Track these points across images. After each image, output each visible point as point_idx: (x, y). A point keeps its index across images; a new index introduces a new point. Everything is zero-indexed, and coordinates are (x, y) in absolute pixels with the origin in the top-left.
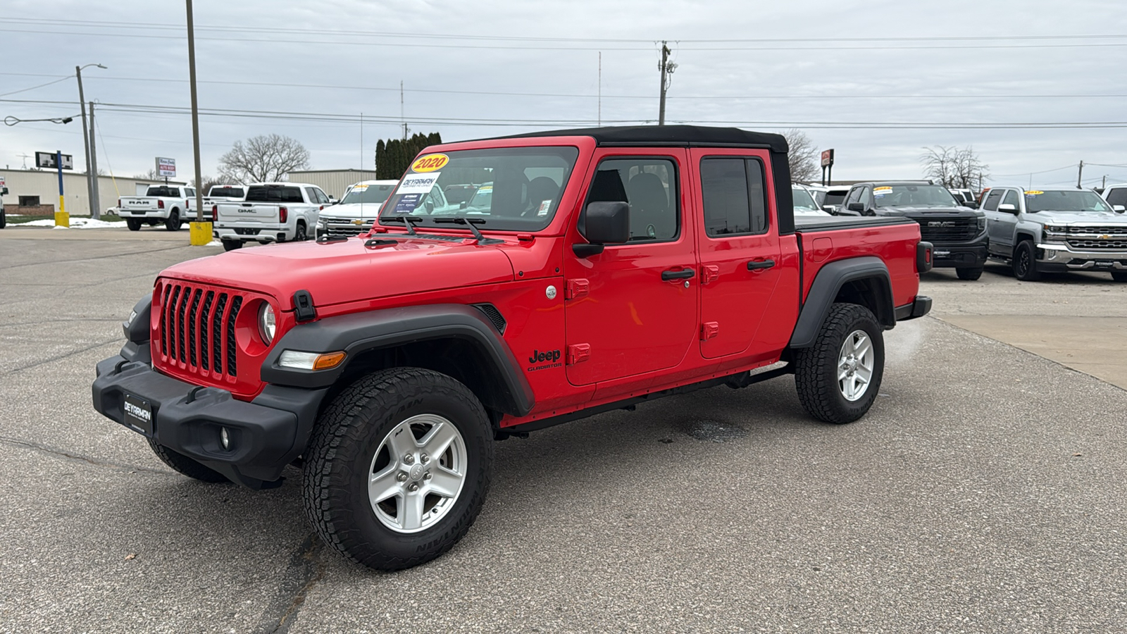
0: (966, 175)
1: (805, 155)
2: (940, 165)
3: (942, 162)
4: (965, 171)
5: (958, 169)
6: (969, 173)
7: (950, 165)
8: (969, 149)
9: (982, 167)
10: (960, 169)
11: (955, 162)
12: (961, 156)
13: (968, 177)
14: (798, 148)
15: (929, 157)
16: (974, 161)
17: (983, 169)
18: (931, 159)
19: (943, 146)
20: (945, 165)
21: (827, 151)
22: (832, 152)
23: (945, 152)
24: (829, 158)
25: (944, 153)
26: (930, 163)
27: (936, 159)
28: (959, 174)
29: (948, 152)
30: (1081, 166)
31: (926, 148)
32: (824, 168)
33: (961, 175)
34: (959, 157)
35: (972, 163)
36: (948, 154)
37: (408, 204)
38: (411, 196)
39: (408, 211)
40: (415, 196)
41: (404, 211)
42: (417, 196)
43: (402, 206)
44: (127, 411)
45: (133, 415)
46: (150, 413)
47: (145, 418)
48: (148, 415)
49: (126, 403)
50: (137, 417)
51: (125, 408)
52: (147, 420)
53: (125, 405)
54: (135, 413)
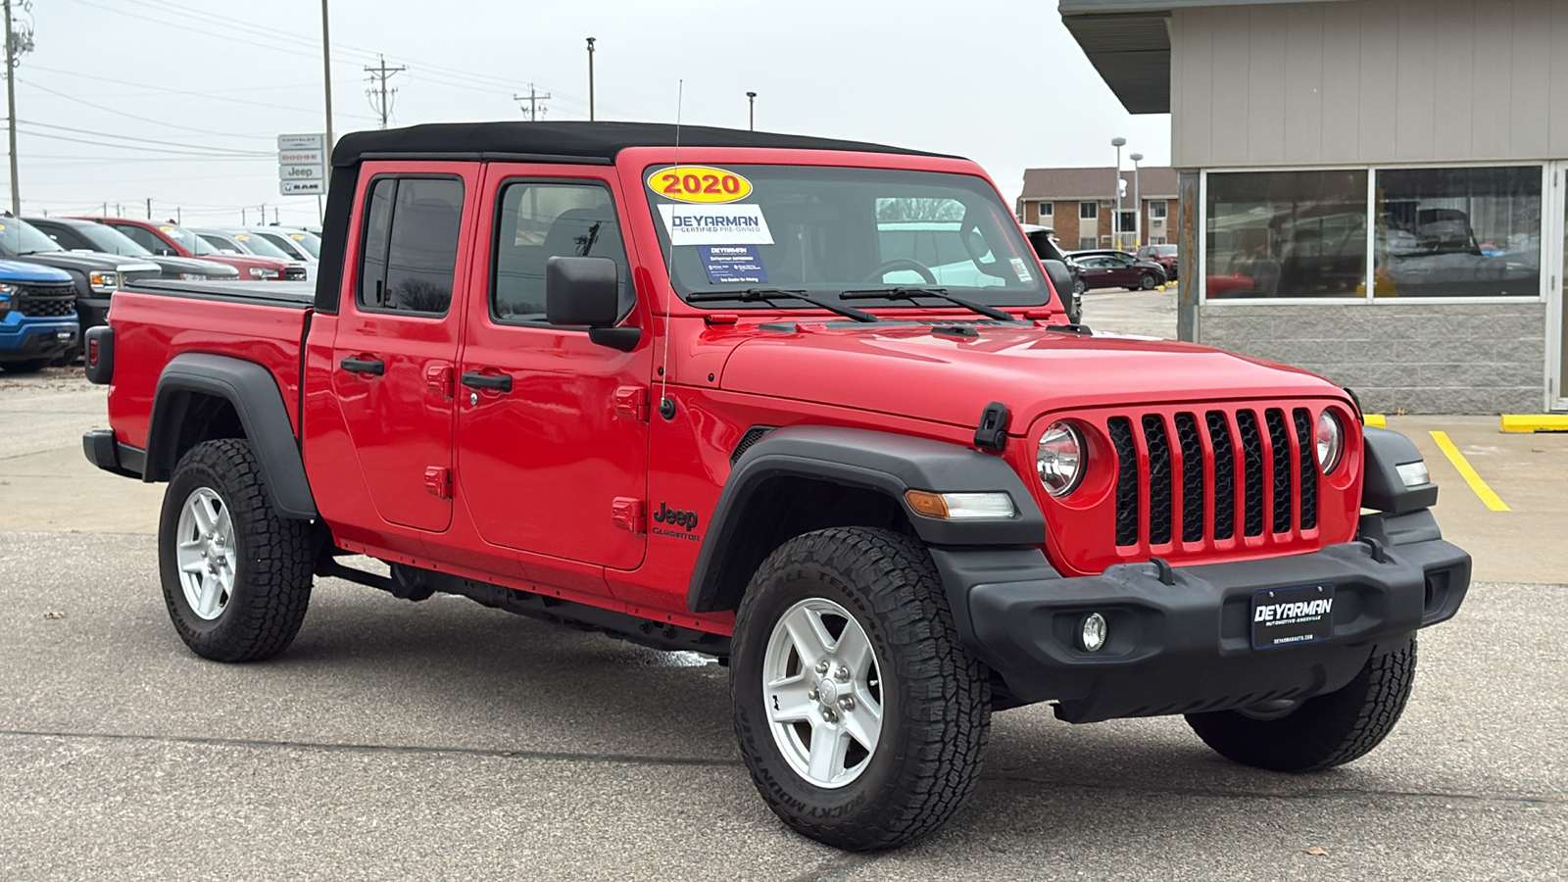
37: (737, 264)
38: (729, 250)
39: (753, 279)
40: (744, 250)
41: (743, 280)
42: (745, 250)
43: (725, 269)
44: (1265, 621)
45: (1283, 622)
46: (1331, 600)
47: (1317, 614)
48: (1325, 606)
49: (1259, 609)
50: (1293, 621)
51: (1257, 619)
52: (1321, 614)
53: (1258, 613)
54: (1288, 617)
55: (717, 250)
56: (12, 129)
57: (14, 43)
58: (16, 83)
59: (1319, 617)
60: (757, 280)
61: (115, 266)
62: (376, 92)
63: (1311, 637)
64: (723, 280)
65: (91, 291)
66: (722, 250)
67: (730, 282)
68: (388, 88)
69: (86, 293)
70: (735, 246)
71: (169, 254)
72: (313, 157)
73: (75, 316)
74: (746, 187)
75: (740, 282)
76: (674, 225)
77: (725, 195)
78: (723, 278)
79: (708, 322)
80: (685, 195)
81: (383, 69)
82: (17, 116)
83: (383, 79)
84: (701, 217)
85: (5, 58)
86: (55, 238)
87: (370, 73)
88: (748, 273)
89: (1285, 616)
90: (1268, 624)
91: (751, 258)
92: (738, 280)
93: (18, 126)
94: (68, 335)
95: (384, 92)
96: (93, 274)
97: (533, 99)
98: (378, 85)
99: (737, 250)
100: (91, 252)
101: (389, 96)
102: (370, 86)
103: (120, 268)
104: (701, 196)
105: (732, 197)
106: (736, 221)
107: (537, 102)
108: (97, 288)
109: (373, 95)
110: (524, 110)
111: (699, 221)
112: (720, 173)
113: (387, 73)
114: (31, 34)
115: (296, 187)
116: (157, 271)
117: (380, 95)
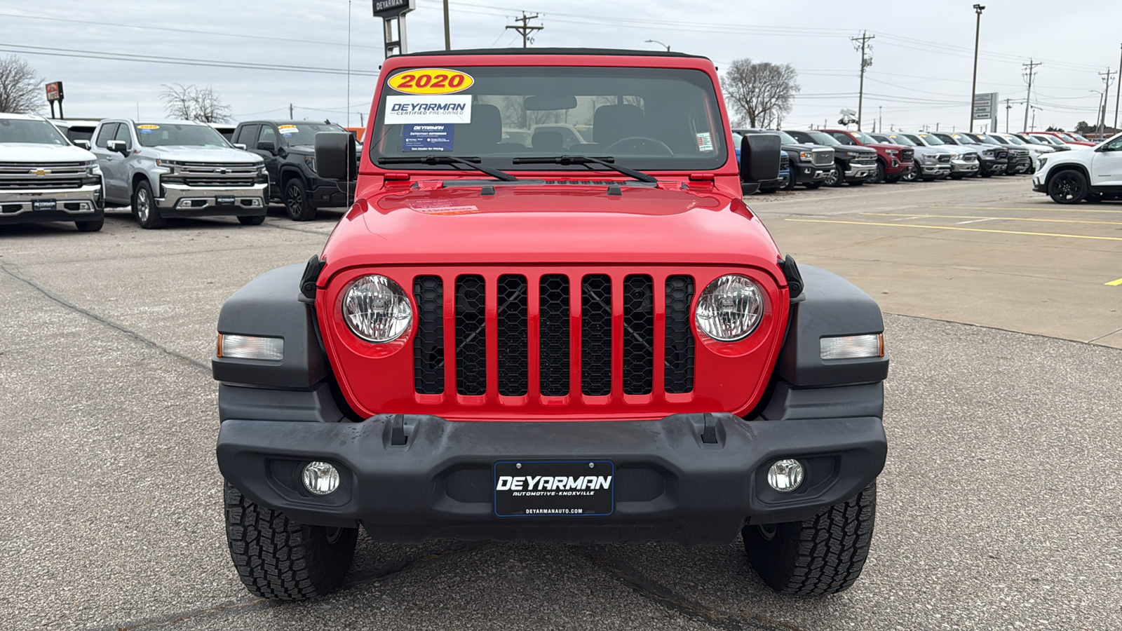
0: (210, 115)
1: (30, 87)
2: (181, 103)
3: (183, 101)
4: (208, 111)
5: (201, 108)
6: (212, 112)
7: (192, 104)
8: (209, 89)
9: (224, 107)
10: (203, 108)
11: (196, 101)
12: (203, 95)
13: (212, 117)
14: (20, 78)
15: (169, 95)
16: (215, 100)
17: (226, 109)
18: (171, 98)
19: (182, 84)
20: (187, 104)
21: (54, 83)
22: (60, 84)
23: (185, 90)
24: (57, 92)
25: (183, 91)
26: (171, 101)
27: (176, 98)
28: (202, 114)
29: (188, 91)
30: (291, 109)
31: (165, 85)
32: (52, 102)
33: (205, 114)
34: (200, 96)
35: (215, 103)
36: (189, 93)
37: (430, 138)
38: (428, 128)
39: (439, 149)
40: (440, 128)
41: (430, 149)
42: (442, 128)
43: (418, 141)
44: (510, 491)
45: (538, 494)
46: (609, 478)
47: (588, 489)
48: (601, 482)
49: (502, 478)
50: (553, 494)
51: (500, 487)
52: (594, 490)
53: (500, 482)
54: (544, 489)
55: (418, 128)
56: (861, 97)
57: (865, 63)
58: (864, 79)
59: (592, 493)
60: (442, 149)
61: (811, 149)
62: (1027, 74)
63: (580, 511)
64: (413, 149)
65: (800, 160)
66: (423, 128)
67: (421, 150)
68: (1033, 73)
69: (798, 160)
70: (434, 125)
71: (853, 144)
72: (988, 103)
73: (788, 170)
74: (469, 81)
75: (428, 151)
76: (393, 110)
77: (448, 89)
78: (414, 147)
79: (388, 179)
80: (414, 89)
81: (1031, 64)
82: (863, 92)
83: (1031, 69)
84: (418, 105)
85: (860, 69)
86: (796, 138)
87: (1025, 67)
88: (437, 144)
89: (540, 487)
90: (515, 494)
91: (445, 134)
92: (426, 149)
93: (863, 96)
94: (782, 178)
95: (1031, 74)
96: (802, 153)
97: (1108, 74)
98: (1028, 71)
99: (436, 128)
100: (812, 144)
101: (1033, 76)
102: (1024, 72)
103: (813, 150)
104: (428, 89)
105: (453, 90)
106: (446, 107)
107: (1110, 75)
108: (803, 158)
109: (1025, 76)
110: (1103, 79)
111: (414, 107)
112: (450, 73)
113: (1033, 66)
114: (871, 59)
115: (979, 116)
116: (832, 151)
117: (1029, 76)
